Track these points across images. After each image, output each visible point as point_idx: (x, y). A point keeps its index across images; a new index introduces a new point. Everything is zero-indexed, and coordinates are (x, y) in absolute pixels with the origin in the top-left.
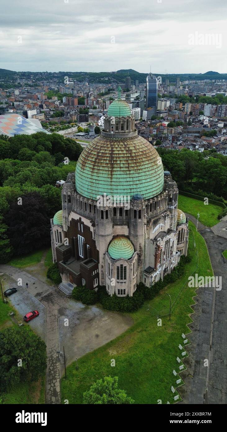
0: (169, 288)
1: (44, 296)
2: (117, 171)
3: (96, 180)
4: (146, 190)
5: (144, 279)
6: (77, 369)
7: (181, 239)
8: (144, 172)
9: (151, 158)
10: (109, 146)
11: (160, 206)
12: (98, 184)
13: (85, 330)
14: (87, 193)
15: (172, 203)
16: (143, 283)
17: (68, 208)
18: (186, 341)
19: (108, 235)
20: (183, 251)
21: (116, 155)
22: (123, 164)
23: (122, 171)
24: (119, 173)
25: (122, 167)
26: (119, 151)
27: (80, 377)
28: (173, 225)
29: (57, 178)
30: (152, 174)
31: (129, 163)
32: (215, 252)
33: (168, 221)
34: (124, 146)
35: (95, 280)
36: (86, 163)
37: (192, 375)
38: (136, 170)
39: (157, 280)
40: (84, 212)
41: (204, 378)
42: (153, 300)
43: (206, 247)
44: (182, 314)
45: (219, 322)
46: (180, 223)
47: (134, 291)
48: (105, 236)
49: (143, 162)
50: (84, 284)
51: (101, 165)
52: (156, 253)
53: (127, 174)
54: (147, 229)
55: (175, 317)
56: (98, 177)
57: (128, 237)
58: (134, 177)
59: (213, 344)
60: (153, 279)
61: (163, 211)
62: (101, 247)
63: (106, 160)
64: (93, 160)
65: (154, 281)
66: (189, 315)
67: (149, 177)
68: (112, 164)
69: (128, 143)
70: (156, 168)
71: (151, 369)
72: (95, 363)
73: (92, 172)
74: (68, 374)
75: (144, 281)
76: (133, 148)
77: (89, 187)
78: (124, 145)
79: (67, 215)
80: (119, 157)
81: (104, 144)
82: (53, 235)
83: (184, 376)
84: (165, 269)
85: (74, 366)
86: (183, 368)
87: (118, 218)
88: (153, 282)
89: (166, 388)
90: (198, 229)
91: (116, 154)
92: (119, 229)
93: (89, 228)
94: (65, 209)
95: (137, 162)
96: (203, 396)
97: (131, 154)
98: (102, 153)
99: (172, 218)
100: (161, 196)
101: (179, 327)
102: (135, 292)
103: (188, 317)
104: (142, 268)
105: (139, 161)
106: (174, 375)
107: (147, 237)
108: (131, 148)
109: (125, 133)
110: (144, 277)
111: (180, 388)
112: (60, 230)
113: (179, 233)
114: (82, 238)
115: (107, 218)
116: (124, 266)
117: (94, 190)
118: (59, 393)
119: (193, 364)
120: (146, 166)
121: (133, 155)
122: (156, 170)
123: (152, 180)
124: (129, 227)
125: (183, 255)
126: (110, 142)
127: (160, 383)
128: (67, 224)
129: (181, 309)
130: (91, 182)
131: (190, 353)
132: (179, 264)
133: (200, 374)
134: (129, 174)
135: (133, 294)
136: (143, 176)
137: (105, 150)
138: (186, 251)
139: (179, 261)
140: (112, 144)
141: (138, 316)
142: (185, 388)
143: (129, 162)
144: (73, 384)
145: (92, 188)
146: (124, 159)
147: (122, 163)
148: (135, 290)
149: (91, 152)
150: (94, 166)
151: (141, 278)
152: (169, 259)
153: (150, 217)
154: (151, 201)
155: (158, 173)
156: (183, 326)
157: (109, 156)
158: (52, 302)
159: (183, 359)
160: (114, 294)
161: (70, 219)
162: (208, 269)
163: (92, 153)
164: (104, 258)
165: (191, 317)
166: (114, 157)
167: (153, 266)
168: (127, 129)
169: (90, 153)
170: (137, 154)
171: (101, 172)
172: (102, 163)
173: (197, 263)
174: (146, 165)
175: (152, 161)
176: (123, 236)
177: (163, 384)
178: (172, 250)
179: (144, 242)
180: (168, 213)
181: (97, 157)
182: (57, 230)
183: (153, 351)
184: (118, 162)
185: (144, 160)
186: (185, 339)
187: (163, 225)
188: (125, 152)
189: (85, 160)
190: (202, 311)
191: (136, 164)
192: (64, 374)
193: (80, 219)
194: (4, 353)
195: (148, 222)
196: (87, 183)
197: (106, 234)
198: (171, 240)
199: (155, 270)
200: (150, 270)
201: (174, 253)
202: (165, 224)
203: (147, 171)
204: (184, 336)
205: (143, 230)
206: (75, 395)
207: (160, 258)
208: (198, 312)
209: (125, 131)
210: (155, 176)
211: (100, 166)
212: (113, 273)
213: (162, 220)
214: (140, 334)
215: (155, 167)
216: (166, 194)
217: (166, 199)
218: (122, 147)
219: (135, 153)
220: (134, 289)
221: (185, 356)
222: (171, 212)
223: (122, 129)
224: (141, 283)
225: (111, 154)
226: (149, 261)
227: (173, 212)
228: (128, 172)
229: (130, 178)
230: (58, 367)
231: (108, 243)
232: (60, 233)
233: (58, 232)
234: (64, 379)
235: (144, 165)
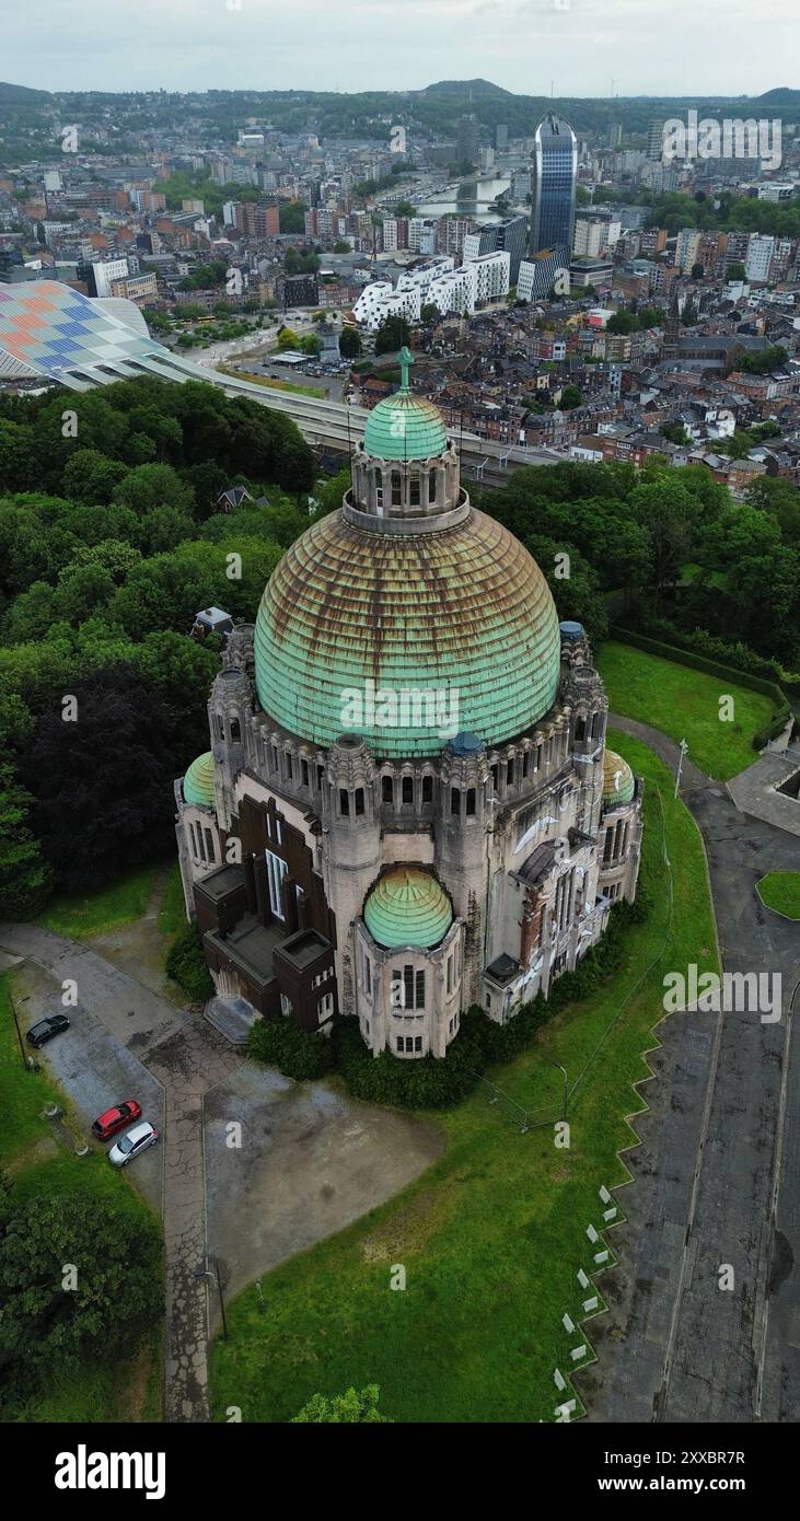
0: (568, 1019)
1: (159, 1046)
2: (395, 655)
3: (323, 682)
4: (496, 715)
5: (485, 997)
6: (261, 1309)
7: (616, 851)
8: (487, 656)
9: (515, 602)
10: (368, 563)
11: (542, 762)
12: (331, 694)
13: (288, 1170)
14: (294, 721)
15: (585, 745)
16: (480, 1010)
17: (230, 760)
18: (610, 1214)
19: (364, 867)
20: (623, 886)
21: (393, 599)
22: (416, 631)
23: (412, 655)
24: (401, 662)
25: (412, 643)
26: (401, 583)
27: (270, 1337)
28: (587, 814)
29: (199, 599)
30: (515, 659)
31: (434, 629)
32: (733, 880)
33: (569, 806)
34: (419, 567)
35: (324, 999)
36: (289, 617)
37: (624, 1329)
38: (458, 651)
39: (528, 998)
40: (284, 781)
41: (660, 1339)
42: (513, 1064)
43: (703, 862)
44: (604, 1113)
45: (724, 1145)
46: (612, 802)
47: (450, 1038)
48: (355, 869)
49: (484, 620)
50: (286, 1011)
51: (341, 630)
52: (525, 919)
53: (427, 666)
54: (497, 844)
55: (580, 1126)
56: (331, 671)
57: (430, 871)
58: (454, 676)
59: (697, 1223)
60: (515, 997)
61: (555, 776)
62: (343, 901)
63: (358, 616)
64: (315, 611)
65: (517, 1002)
66: (628, 1118)
67: (505, 671)
68: (378, 632)
69: (435, 554)
70: (530, 638)
71: (496, 1310)
72: (319, 1287)
73: (309, 652)
74: (232, 1324)
75: (483, 1004)
76: (452, 573)
77: (301, 702)
78: (418, 562)
79: (228, 782)
80: (402, 608)
81: (352, 555)
82: (184, 835)
83: (596, 1334)
84: (557, 961)
85: (252, 1297)
86: (596, 1305)
87: (398, 810)
88: (513, 1008)
89: (537, 1371)
90: (680, 787)
91: (392, 595)
92: (401, 844)
93: (301, 837)
94: (222, 762)
95: (466, 624)
96: (650, 1401)
97: (442, 594)
98: (345, 589)
99: (584, 792)
100: (547, 731)
101: (591, 1161)
102: (454, 1041)
103: (623, 1124)
104: (478, 964)
105: (472, 619)
106: (566, 1331)
107: (494, 867)
108: (443, 574)
109: (423, 514)
110: (486, 991)
111: (584, 1372)
112: (207, 822)
113: (609, 834)
114: (280, 860)
115: (360, 810)
116: (417, 969)
117: (318, 714)
118: (204, 1389)
119: (629, 1292)
120: (495, 635)
121: (452, 597)
122: (532, 643)
123: (513, 680)
124: (434, 839)
125: (621, 899)
126: (373, 550)
127: (521, 1356)
128: (229, 808)
129: (601, 1099)
130: (308, 687)
131: (623, 1254)
132: (608, 935)
133: (649, 1327)
134: (437, 665)
135: (448, 1049)
136: (484, 669)
137: (356, 579)
138: (631, 886)
139: (604, 928)
140: (379, 555)
141: (460, 1122)
142: (596, 1372)
143: (437, 625)
144: (247, 1358)
145: (310, 706)
146: (419, 614)
147: (410, 626)
148: (455, 1032)
149: (307, 579)
150: (316, 632)
151: (473, 993)
152: (571, 928)
153: (507, 803)
154: (511, 753)
155: (538, 651)
156: (607, 1158)
157: (368, 600)
158: (184, 1069)
159: (599, 1273)
160: (383, 1049)
161: (239, 797)
162: (704, 944)
163: (309, 583)
164: (351, 936)
165: (633, 1124)
166: (384, 605)
167: (515, 954)
168: (432, 499)
169: (304, 584)
170: (464, 595)
171: (341, 656)
172: (342, 624)
173: (666, 926)
174: (496, 631)
175: (519, 613)
176: (416, 867)
177: (529, 1359)
178: (582, 902)
179: (485, 888)
180: (571, 779)
181: (328, 601)
182: (198, 823)
183: (504, 1249)
184: (400, 625)
185: (488, 612)
186: (609, 1206)
187: (552, 820)
188: (422, 588)
189: (285, 606)
190: (672, 1102)
191: (460, 631)
192: (218, 1326)
193: (272, 801)
194: (30, 1281)
195: (501, 820)
196: (294, 687)
197: (360, 861)
198: (577, 870)
199: (520, 967)
200: (506, 970)
201: (588, 907)
202: (558, 815)
203: (499, 652)
204: (605, 1195)
205: (481, 849)
206: (256, 1395)
207: (541, 933)
208: (658, 1106)
209: (424, 506)
210: (526, 666)
211: (336, 636)
212: (380, 988)
213: (549, 808)
214: (466, 1185)
215: (527, 633)
216: (565, 721)
217: (564, 735)
218: (412, 568)
219: (456, 590)
220: (451, 1031)
221: (605, 1264)
222: (580, 775)
223: (415, 499)
224: (474, 1008)
225: (376, 595)
226: (502, 938)
227: (589, 773)
228: (432, 661)
229: (438, 678)
230: (202, 1299)
231: (366, 891)
232: (208, 830)
233: (199, 828)
234: (220, 1343)
235: (487, 632)
